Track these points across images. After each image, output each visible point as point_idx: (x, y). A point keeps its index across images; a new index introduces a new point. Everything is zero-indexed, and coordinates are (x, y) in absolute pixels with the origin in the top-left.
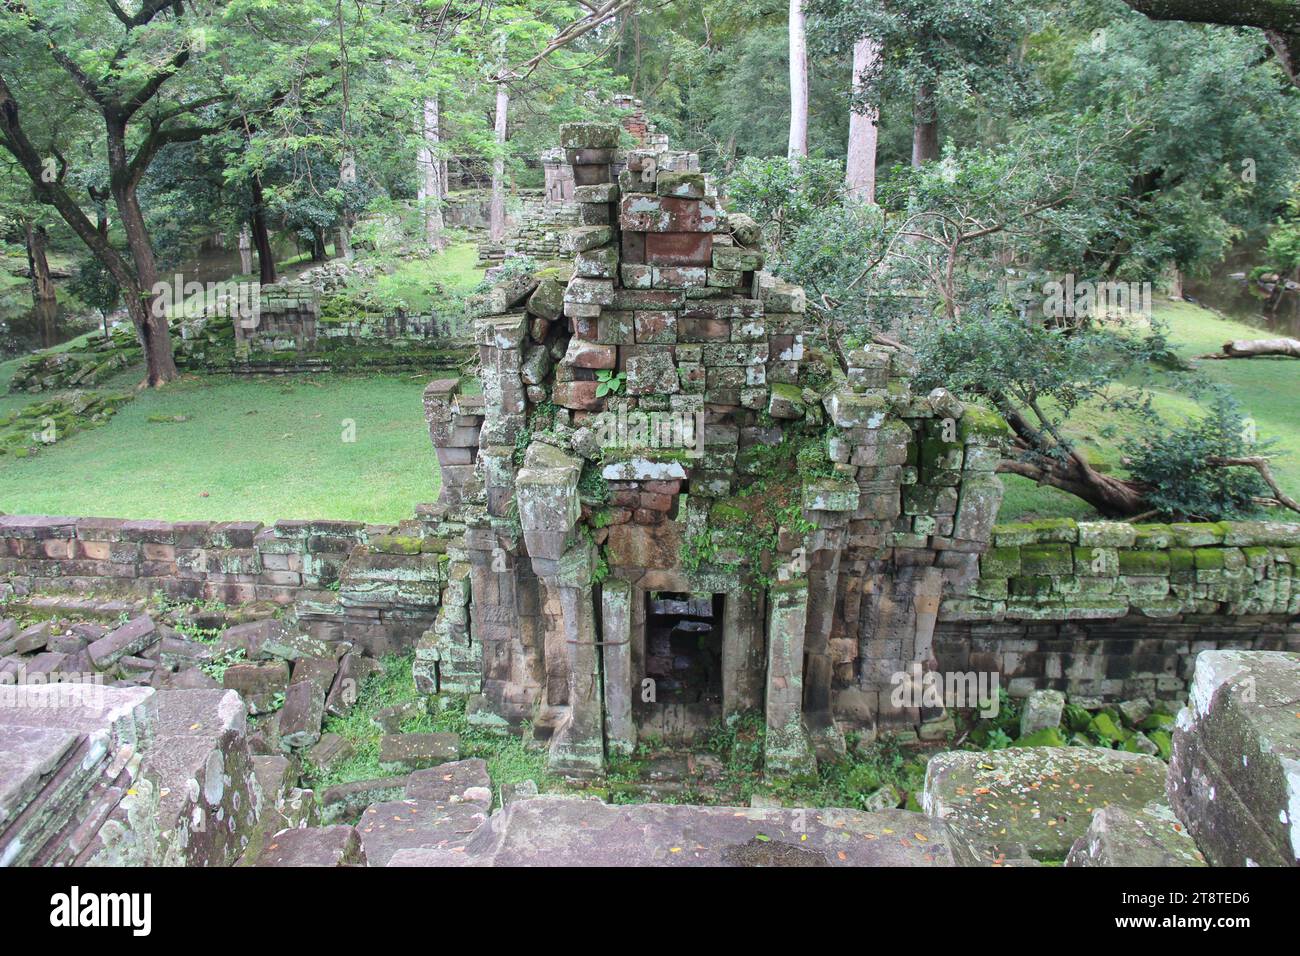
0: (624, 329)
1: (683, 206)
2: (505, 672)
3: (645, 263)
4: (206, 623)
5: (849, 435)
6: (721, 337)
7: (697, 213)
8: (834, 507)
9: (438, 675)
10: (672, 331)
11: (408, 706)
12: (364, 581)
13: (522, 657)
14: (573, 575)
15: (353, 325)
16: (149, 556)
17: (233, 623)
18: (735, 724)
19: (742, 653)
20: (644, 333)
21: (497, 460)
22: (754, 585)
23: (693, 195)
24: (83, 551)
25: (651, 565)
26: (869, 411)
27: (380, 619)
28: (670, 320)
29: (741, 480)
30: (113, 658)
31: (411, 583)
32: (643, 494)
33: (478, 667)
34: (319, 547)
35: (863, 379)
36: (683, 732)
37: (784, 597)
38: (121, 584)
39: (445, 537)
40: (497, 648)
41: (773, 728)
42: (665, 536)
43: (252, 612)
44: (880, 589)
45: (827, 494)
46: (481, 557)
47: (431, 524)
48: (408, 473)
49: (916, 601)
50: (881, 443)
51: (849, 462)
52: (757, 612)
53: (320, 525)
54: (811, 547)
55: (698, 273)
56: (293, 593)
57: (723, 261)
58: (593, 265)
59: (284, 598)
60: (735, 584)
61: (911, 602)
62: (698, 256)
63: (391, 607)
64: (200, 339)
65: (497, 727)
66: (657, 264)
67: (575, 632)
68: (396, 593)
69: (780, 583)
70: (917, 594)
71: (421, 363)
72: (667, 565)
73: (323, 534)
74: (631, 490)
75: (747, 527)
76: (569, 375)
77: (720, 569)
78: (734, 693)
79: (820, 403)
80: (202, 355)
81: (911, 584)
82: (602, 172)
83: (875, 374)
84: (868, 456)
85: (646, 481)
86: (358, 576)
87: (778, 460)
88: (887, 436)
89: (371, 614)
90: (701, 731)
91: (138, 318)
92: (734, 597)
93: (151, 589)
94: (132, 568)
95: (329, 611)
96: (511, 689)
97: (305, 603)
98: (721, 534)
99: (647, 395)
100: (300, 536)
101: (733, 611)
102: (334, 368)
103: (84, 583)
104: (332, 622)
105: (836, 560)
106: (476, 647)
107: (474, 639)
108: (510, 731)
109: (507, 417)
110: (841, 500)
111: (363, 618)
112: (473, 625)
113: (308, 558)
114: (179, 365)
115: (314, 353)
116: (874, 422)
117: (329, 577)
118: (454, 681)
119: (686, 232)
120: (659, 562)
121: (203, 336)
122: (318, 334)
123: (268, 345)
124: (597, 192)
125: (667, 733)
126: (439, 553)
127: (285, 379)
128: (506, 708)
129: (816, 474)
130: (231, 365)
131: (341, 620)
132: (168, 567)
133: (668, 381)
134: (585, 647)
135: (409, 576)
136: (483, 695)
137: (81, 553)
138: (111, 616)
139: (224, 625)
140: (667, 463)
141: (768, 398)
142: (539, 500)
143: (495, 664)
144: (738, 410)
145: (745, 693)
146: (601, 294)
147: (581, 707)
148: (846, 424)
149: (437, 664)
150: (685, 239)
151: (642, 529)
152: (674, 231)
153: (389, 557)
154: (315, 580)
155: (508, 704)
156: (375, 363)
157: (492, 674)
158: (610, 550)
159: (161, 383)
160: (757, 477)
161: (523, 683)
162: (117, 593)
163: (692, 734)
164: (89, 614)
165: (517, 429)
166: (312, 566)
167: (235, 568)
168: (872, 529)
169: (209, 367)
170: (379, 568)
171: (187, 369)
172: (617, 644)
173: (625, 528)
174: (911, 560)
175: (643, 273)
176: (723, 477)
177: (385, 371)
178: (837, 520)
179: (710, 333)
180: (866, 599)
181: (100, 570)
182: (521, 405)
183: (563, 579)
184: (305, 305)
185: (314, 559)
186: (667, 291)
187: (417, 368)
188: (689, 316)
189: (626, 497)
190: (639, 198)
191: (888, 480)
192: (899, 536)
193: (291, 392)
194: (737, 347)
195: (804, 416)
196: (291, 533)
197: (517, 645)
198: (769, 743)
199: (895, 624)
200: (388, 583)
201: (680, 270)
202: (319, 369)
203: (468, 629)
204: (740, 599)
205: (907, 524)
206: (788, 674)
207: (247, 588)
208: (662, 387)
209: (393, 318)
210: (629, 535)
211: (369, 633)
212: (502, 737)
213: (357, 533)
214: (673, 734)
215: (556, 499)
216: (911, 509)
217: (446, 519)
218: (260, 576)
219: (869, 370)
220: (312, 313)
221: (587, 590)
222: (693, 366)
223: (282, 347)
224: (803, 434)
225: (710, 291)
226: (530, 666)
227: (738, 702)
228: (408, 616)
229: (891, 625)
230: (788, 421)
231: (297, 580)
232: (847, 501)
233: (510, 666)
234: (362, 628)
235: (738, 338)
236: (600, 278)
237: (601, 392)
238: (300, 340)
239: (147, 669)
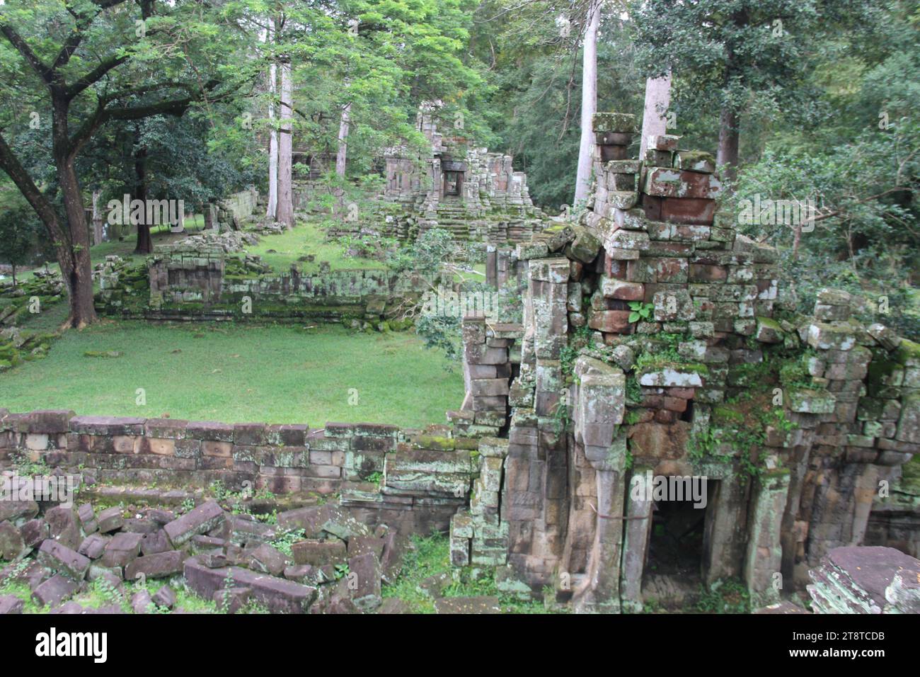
0: (650, 270)
1: (697, 178)
2: (527, 547)
3: (663, 221)
4: (259, 509)
5: (826, 355)
6: (720, 279)
7: (707, 184)
8: (815, 410)
9: (470, 551)
10: (685, 274)
11: (444, 576)
12: (407, 472)
13: (543, 535)
14: (616, 461)
15: (254, 282)
16: (207, 452)
17: (283, 509)
18: (718, 589)
19: (729, 529)
20: (664, 274)
21: (549, 370)
22: (743, 472)
23: (707, 170)
24: (149, 446)
25: (664, 456)
26: (843, 336)
27: (412, 505)
28: (684, 265)
29: (731, 390)
30: (187, 536)
31: (447, 474)
32: (666, 399)
33: (504, 543)
34: (360, 445)
35: (830, 313)
36: (674, 596)
37: (773, 481)
38: (181, 475)
39: (473, 437)
40: (522, 526)
41: (756, 591)
42: (678, 432)
43: (299, 500)
44: (829, 481)
45: (810, 400)
46: (519, 450)
47: (463, 426)
48: (340, 403)
49: (856, 492)
50: (849, 362)
51: (823, 377)
52: (744, 495)
53: (364, 427)
54: (793, 442)
55: (704, 230)
56: (334, 485)
57: (724, 221)
58: (636, 219)
59: (325, 488)
60: (729, 472)
61: (851, 493)
62: (704, 217)
63: (426, 494)
64: (117, 289)
65: (522, 593)
66: (673, 222)
67: (608, 508)
68: (434, 482)
69: (770, 470)
70: (857, 486)
71: (311, 317)
72: (677, 456)
73: (365, 434)
74: (657, 395)
75: (741, 427)
76: (604, 305)
77: (718, 460)
78: (720, 563)
79: (796, 332)
80: (119, 303)
81: (853, 478)
82: (622, 151)
83: (839, 310)
84: (839, 372)
85: (673, 386)
86: (403, 468)
87: (760, 376)
88: (854, 356)
89: (405, 501)
90: (690, 595)
91: (67, 269)
92: (727, 482)
93: (208, 479)
94: (193, 461)
95: (370, 498)
96: (532, 561)
97: (349, 492)
98: (720, 431)
99: (671, 321)
100: (346, 436)
101: (726, 494)
102: (236, 318)
103: (148, 474)
104: (369, 508)
105: (807, 454)
106: (504, 526)
107: (502, 519)
108: (532, 596)
109: (554, 337)
110: (821, 405)
111: (398, 504)
112: (503, 508)
113: (351, 454)
114: (98, 311)
115: (218, 305)
116: (846, 345)
117: (367, 471)
118: (484, 555)
119: (698, 199)
120: (670, 453)
121: (118, 287)
122: (222, 289)
123: (178, 296)
124: (629, 165)
125: (662, 597)
126: (470, 450)
127: (192, 326)
128: (529, 576)
129: (799, 384)
130: (145, 312)
131: (378, 506)
132: (224, 461)
133: (688, 311)
134: (615, 521)
135: (446, 468)
136: (509, 566)
137: (146, 448)
138: (174, 502)
139: (274, 511)
140: (689, 373)
141: (756, 327)
142: (602, 398)
143: (519, 540)
144: (731, 336)
145: (727, 563)
146: (642, 242)
147: (604, 572)
148: (824, 346)
149: (470, 540)
150: (695, 203)
151: (660, 426)
152: (689, 197)
153: (429, 452)
154: (354, 474)
155: (531, 574)
156: (272, 315)
157: (516, 549)
158: (635, 442)
159: (83, 325)
160: (743, 388)
161: (543, 556)
162: (177, 483)
163: (682, 598)
164: (153, 501)
165: (562, 346)
166: (353, 462)
167: (287, 462)
168: (833, 430)
169: (125, 313)
170: (421, 461)
171: (104, 314)
172: (640, 519)
173: (647, 426)
174: (858, 457)
175: (664, 228)
176: (717, 388)
177: (281, 323)
178: (812, 422)
179: (712, 276)
180: (818, 489)
181: (162, 464)
182: (566, 327)
183: (610, 463)
184: (214, 264)
185: (356, 455)
186: (680, 243)
187: (308, 321)
188: (699, 263)
189: (654, 400)
190: (665, 171)
191: (851, 391)
192: (853, 437)
193: (201, 336)
194: (734, 288)
195: (782, 342)
196: (339, 433)
197: (540, 524)
198: (754, 603)
199: (838, 511)
200: (428, 474)
201: (691, 227)
202: (222, 318)
203: (499, 512)
204: (732, 484)
205: (858, 427)
206: (772, 545)
207: (294, 479)
208: (683, 315)
209: (289, 278)
210: (650, 431)
211: (400, 518)
212: (525, 602)
213: (394, 434)
214: (667, 598)
215: (617, 398)
216: (863, 416)
217: (475, 423)
218: (306, 470)
219: (835, 307)
220: (219, 271)
221: (622, 474)
222: (705, 300)
223: (190, 299)
224: (781, 356)
225: (713, 244)
226: (550, 541)
227: (722, 570)
228: (437, 503)
229: (835, 512)
230: (771, 346)
231: (338, 473)
232: (823, 405)
233: (531, 542)
234: (394, 513)
235: (733, 280)
236: (640, 230)
237: (633, 318)
238: (206, 294)
239: (217, 546)
